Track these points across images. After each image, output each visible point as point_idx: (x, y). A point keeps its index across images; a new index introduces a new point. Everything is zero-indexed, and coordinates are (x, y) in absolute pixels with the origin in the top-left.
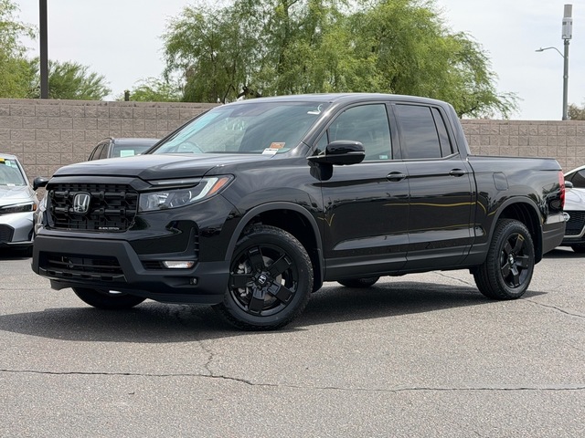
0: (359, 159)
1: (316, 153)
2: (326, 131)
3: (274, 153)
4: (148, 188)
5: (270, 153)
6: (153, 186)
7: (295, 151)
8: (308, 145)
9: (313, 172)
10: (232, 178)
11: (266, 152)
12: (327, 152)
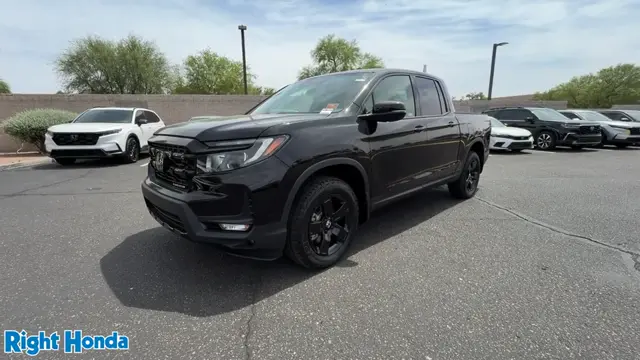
0: (401, 116)
1: (364, 112)
2: (371, 94)
3: (330, 112)
4: (205, 150)
5: (326, 112)
6: (210, 148)
7: (347, 110)
8: (358, 105)
9: (361, 129)
10: (288, 137)
11: (323, 112)
12: (374, 111)
